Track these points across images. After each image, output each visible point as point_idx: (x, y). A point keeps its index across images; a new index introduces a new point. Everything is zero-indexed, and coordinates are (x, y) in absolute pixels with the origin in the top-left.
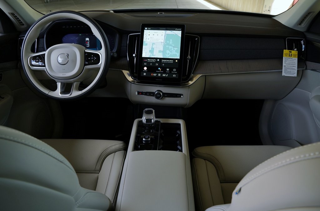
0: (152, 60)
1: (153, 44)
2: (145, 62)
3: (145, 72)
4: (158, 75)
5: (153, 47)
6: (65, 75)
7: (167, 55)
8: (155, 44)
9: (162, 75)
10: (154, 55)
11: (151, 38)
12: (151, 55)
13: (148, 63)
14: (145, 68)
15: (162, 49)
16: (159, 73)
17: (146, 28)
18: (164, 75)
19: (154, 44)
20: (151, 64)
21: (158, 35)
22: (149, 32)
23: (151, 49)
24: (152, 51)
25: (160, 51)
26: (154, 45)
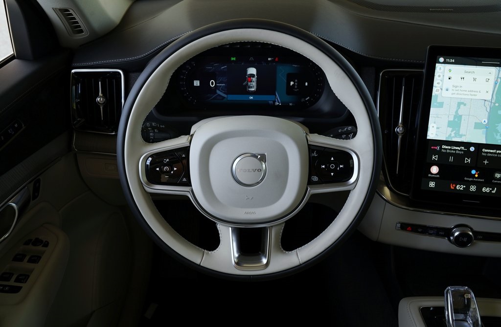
0: (455, 148)
1: (459, 104)
2: (435, 152)
3: (433, 179)
4: (468, 188)
5: (460, 113)
6: (254, 213)
7: (498, 137)
8: (465, 105)
9: (479, 189)
10: (461, 136)
11: (453, 86)
12: (453, 135)
13: (444, 156)
14: (435, 170)
15: (484, 120)
16: (473, 183)
17: (442, 60)
18: (486, 190)
19: (462, 103)
20: (451, 159)
21: (475, 79)
22: (450, 70)
23: (452, 119)
24: (455, 123)
25: (478, 126)
26: (462, 106)
